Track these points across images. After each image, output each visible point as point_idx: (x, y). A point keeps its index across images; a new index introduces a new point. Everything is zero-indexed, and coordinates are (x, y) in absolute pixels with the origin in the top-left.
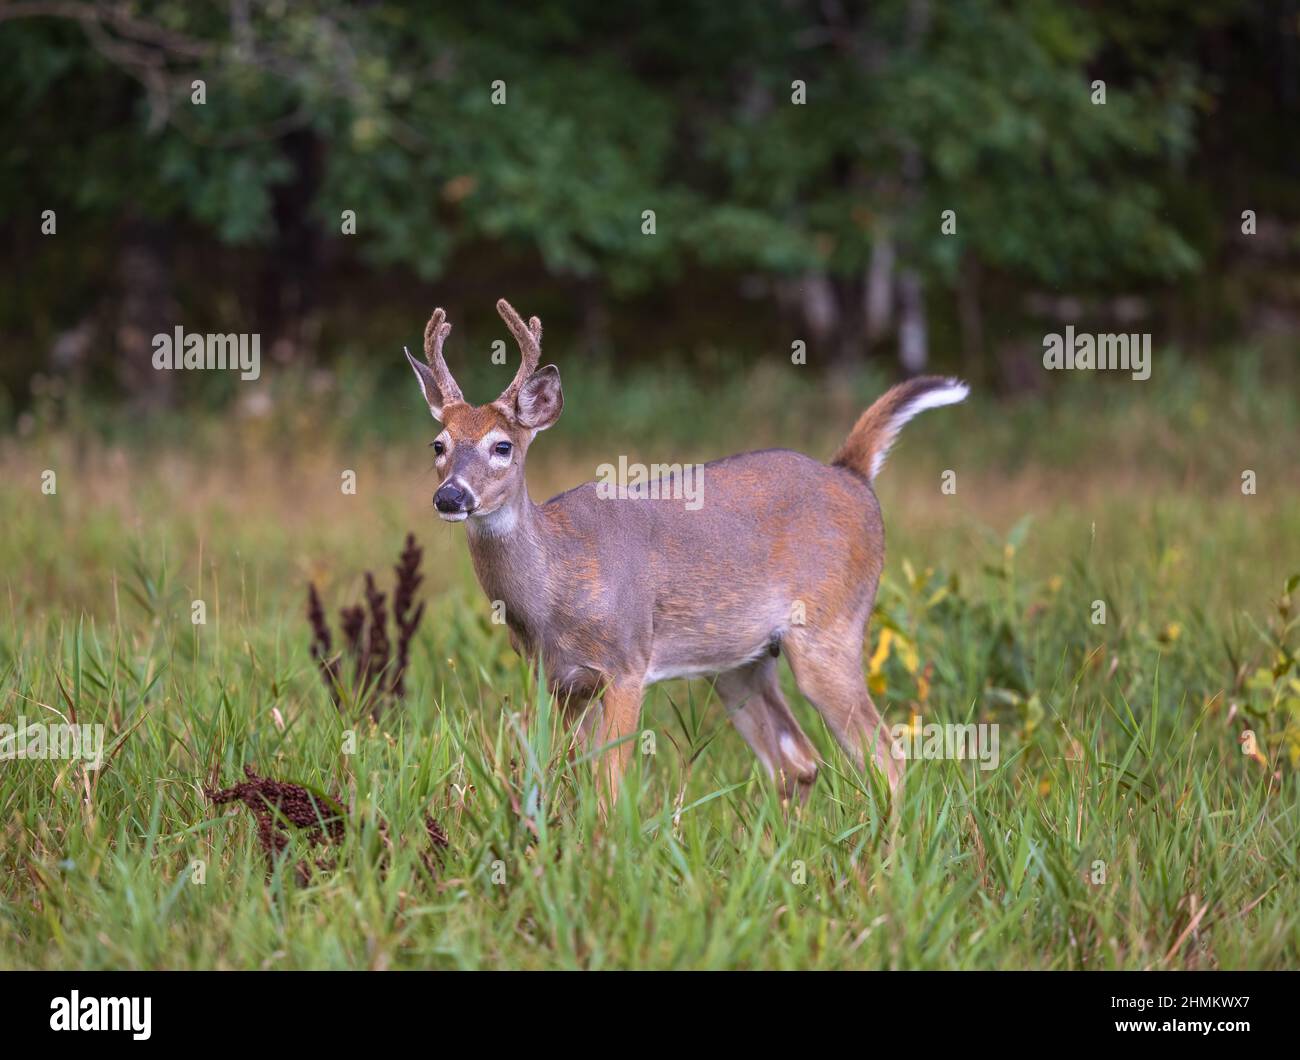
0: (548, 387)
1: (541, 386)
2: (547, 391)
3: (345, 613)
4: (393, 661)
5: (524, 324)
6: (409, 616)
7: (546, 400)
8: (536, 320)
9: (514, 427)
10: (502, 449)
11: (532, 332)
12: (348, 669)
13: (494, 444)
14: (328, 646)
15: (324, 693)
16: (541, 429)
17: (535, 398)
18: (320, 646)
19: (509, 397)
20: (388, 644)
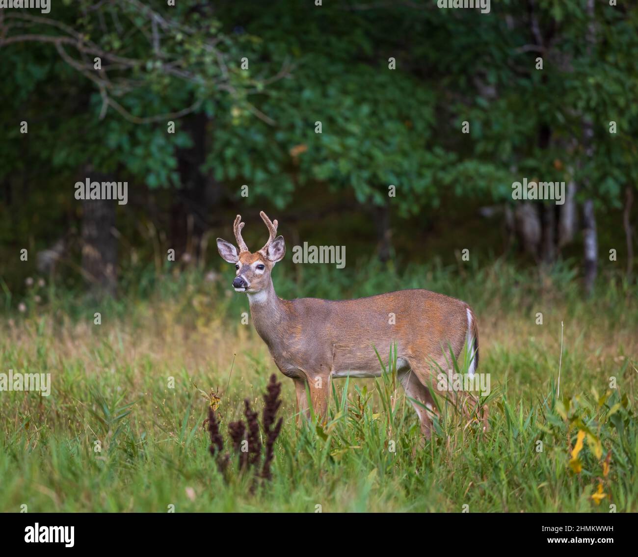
0: (279, 244)
1: (277, 245)
2: (279, 246)
3: (231, 426)
4: (263, 457)
5: (270, 221)
6: (273, 427)
7: (279, 250)
8: (276, 221)
9: (265, 260)
10: (260, 267)
11: (274, 225)
12: (234, 462)
13: (258, 265)
14: (221, 448)
15: (220, 477)
16: (277, 261)
17: (275, 249)
18: (216, 447)
19: (264, 249)
20: (259, 445)
